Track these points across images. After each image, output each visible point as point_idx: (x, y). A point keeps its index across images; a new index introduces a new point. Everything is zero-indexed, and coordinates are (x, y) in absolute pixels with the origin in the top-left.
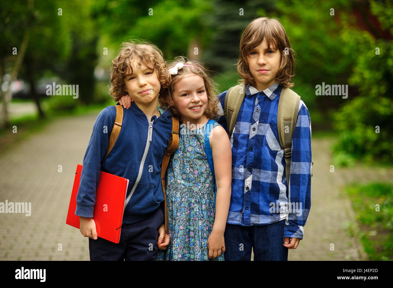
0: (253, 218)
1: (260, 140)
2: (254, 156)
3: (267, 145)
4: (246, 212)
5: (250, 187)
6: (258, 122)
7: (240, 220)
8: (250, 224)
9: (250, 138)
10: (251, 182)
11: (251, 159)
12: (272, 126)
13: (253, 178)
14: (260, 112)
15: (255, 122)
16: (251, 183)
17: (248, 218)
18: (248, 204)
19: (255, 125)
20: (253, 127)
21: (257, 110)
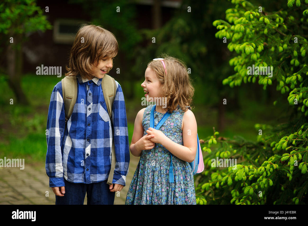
0: (92, 177)
1: (95, 116)
2: (92, 129)
3: (101, 119)
4: (87, 173)
5: (90, 154)
6: (92, 104)
7: (83, 179)
8: (90, 182)
9: (87, 116)
10: (90, 149)
11: (89, 132)
12: (101, 104)
13: (91, 146)
14: (92, 95)
15: (90, 104)
16: (90, 151)
17: (89, 177)
18: (89, 167)
19: (90, 106)
20: (89, 107)
21: (90, 94)
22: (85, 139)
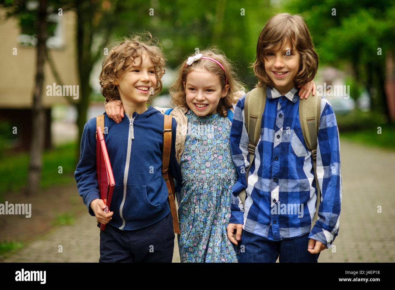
0: (283, 232)
1: (286, 147)
2: (281, 165)
3: (293, 152)
4: (274, 226)
5: (277, 200)
6: (282, 129)
7: (267, 233)
8: (280, 238)
9: (274, 146)
10: (278, 193)
11: (277, 169)
12: (296, 130)
13: (280, 189)
14: (283, 117)
15: (279, 129)
16: (278, 195)
17: (277, 232)
18: (276, 217)
19: (280, 132)
20: (277, 134)
21: (280, 116)
22: (270, 178)
